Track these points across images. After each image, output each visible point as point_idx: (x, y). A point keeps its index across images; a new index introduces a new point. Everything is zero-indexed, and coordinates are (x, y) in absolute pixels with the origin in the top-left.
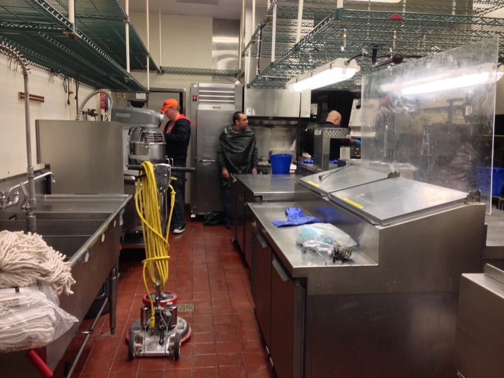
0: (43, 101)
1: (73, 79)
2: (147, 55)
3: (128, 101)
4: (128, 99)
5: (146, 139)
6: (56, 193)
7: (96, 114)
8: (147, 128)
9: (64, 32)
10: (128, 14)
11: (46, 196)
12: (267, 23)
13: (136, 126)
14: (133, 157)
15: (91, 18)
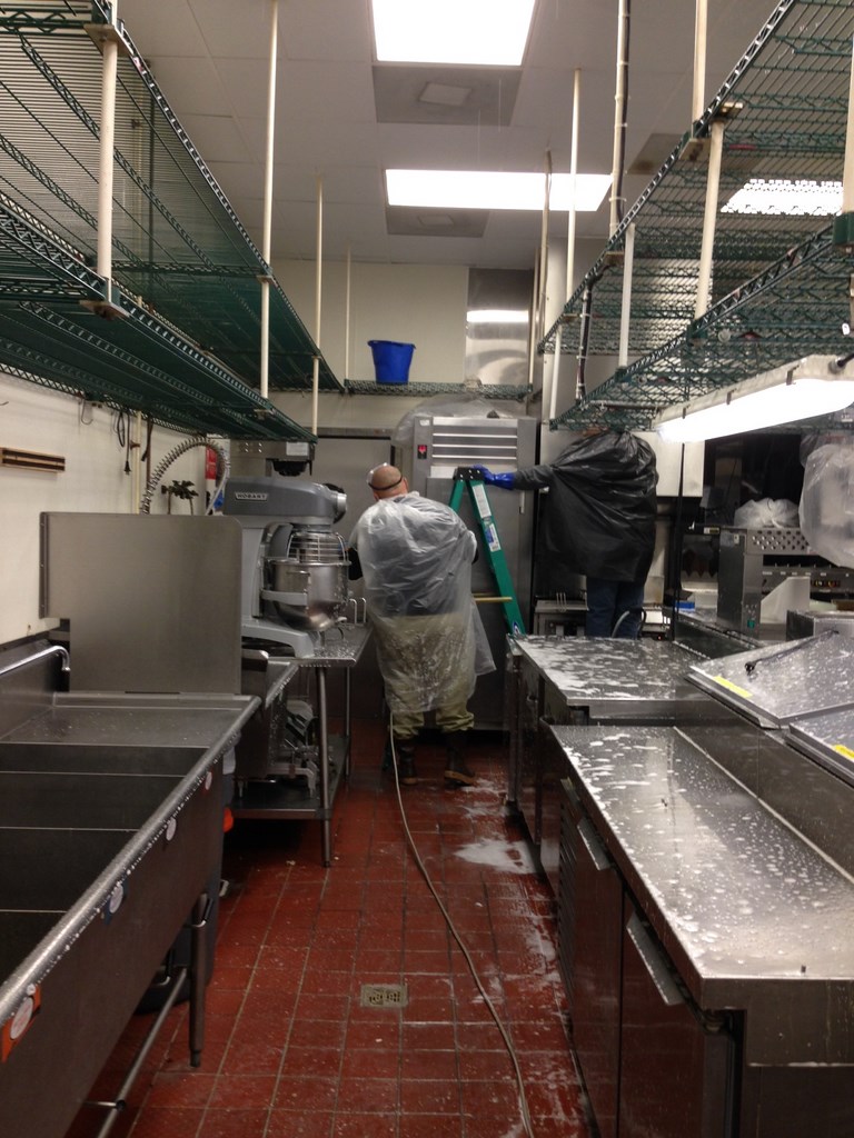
0: (62, 468)
1: (140, 414)
2: (315, 354)
3: (268, 459)
4: (269, 457)
5: (303, 551)
6: (80, 688)
7: (194, 493)
8: (306, 526)
9: (83, 303)
10: (268, 262)
11: (56, 695)
12: (607, 272)
13: (282, 521)
14: (272, 595)
15: (182, 271)
